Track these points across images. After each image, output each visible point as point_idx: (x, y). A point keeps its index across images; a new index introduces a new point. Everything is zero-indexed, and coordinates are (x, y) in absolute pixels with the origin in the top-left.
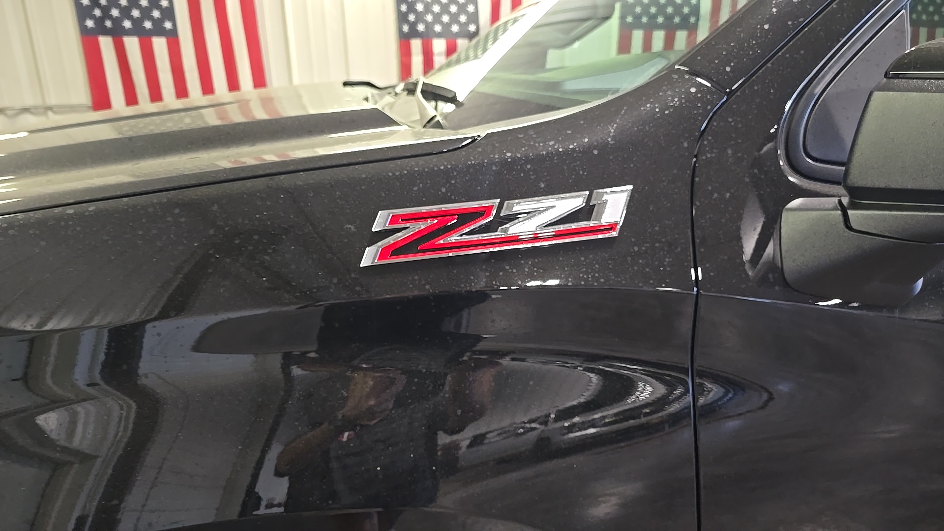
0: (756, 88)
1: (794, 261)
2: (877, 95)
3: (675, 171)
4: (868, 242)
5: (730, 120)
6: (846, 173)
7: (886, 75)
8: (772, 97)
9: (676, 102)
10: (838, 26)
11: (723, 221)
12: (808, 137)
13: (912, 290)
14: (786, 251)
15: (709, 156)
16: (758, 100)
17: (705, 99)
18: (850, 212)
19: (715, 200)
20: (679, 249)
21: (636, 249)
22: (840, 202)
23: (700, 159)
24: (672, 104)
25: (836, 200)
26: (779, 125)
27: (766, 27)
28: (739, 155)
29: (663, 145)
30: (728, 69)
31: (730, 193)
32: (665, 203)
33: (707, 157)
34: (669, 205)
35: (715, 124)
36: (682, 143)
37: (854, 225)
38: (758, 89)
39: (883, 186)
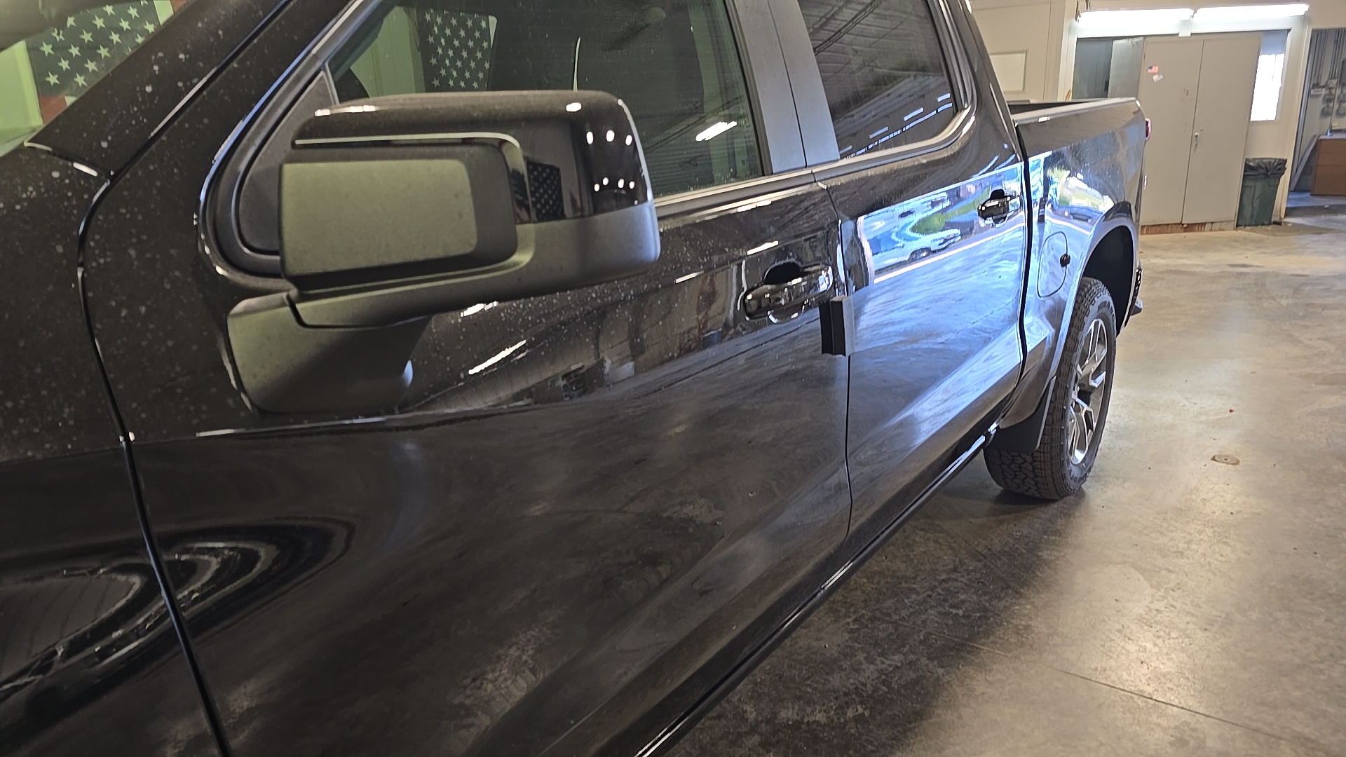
0: (151, 167)
1: (255, 376)
2: (288, 168)
3: (50, 288)
4: (325, 336)
5: (123, 211)
6: (283, 262)
7: (293, 145)
8: (176, 178)
9: (31, 192)
10: (246, 90)
11: (144, 343)
12: (243, 225)
13: (403, 381)
14: (243, 367)
15: (102, 261)
16: (158, 184)
17: (77, 186)
18: (299, 306)
19: (125, 318)
20: (83, 392)
21: (9, 404)
22: (288, 297)
23: (89, 267)
24: (24, 196)
25: (284, 295)
26: (198, 214)
27: (149, 89)
28: (149, 255)
29: (22, 253)
30: (104, 145)
31: (146, 306)
32: (44, 333)
33: (99, 264)
34: (51, 335)
35: (101, 217)
36: (54, 247)
37: (306, 320)
38: (155, 169)
39: (320, 270)
